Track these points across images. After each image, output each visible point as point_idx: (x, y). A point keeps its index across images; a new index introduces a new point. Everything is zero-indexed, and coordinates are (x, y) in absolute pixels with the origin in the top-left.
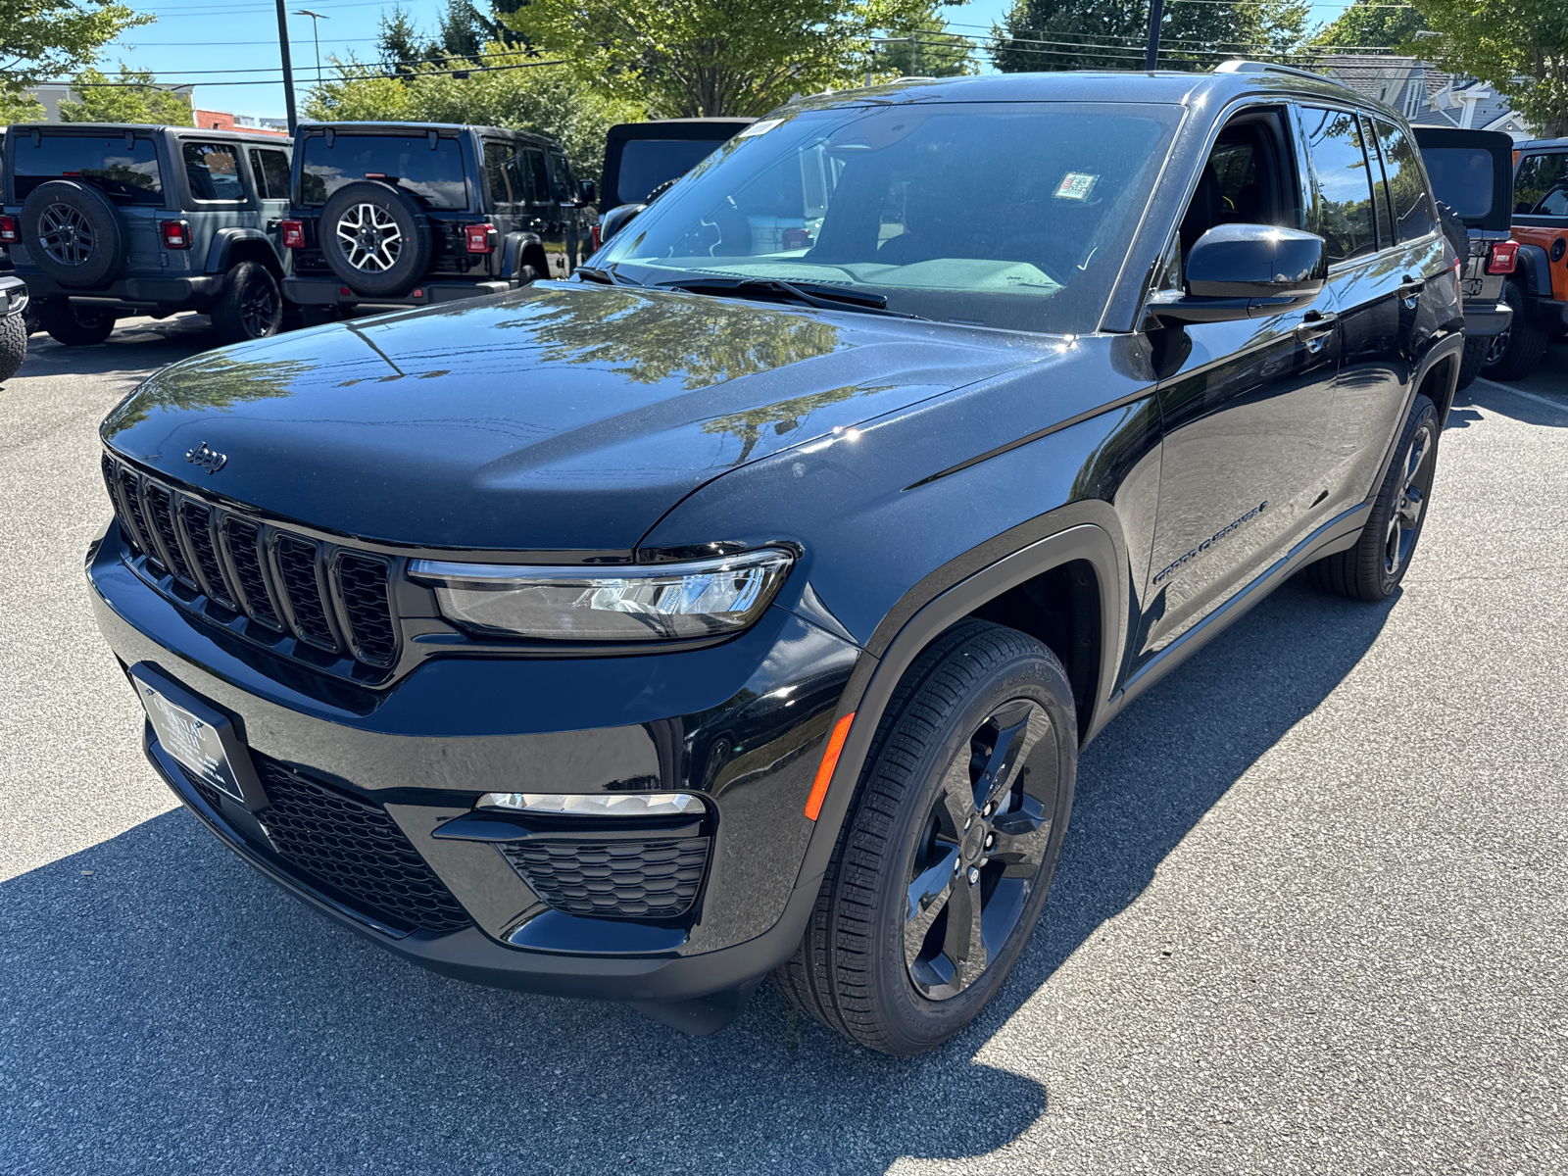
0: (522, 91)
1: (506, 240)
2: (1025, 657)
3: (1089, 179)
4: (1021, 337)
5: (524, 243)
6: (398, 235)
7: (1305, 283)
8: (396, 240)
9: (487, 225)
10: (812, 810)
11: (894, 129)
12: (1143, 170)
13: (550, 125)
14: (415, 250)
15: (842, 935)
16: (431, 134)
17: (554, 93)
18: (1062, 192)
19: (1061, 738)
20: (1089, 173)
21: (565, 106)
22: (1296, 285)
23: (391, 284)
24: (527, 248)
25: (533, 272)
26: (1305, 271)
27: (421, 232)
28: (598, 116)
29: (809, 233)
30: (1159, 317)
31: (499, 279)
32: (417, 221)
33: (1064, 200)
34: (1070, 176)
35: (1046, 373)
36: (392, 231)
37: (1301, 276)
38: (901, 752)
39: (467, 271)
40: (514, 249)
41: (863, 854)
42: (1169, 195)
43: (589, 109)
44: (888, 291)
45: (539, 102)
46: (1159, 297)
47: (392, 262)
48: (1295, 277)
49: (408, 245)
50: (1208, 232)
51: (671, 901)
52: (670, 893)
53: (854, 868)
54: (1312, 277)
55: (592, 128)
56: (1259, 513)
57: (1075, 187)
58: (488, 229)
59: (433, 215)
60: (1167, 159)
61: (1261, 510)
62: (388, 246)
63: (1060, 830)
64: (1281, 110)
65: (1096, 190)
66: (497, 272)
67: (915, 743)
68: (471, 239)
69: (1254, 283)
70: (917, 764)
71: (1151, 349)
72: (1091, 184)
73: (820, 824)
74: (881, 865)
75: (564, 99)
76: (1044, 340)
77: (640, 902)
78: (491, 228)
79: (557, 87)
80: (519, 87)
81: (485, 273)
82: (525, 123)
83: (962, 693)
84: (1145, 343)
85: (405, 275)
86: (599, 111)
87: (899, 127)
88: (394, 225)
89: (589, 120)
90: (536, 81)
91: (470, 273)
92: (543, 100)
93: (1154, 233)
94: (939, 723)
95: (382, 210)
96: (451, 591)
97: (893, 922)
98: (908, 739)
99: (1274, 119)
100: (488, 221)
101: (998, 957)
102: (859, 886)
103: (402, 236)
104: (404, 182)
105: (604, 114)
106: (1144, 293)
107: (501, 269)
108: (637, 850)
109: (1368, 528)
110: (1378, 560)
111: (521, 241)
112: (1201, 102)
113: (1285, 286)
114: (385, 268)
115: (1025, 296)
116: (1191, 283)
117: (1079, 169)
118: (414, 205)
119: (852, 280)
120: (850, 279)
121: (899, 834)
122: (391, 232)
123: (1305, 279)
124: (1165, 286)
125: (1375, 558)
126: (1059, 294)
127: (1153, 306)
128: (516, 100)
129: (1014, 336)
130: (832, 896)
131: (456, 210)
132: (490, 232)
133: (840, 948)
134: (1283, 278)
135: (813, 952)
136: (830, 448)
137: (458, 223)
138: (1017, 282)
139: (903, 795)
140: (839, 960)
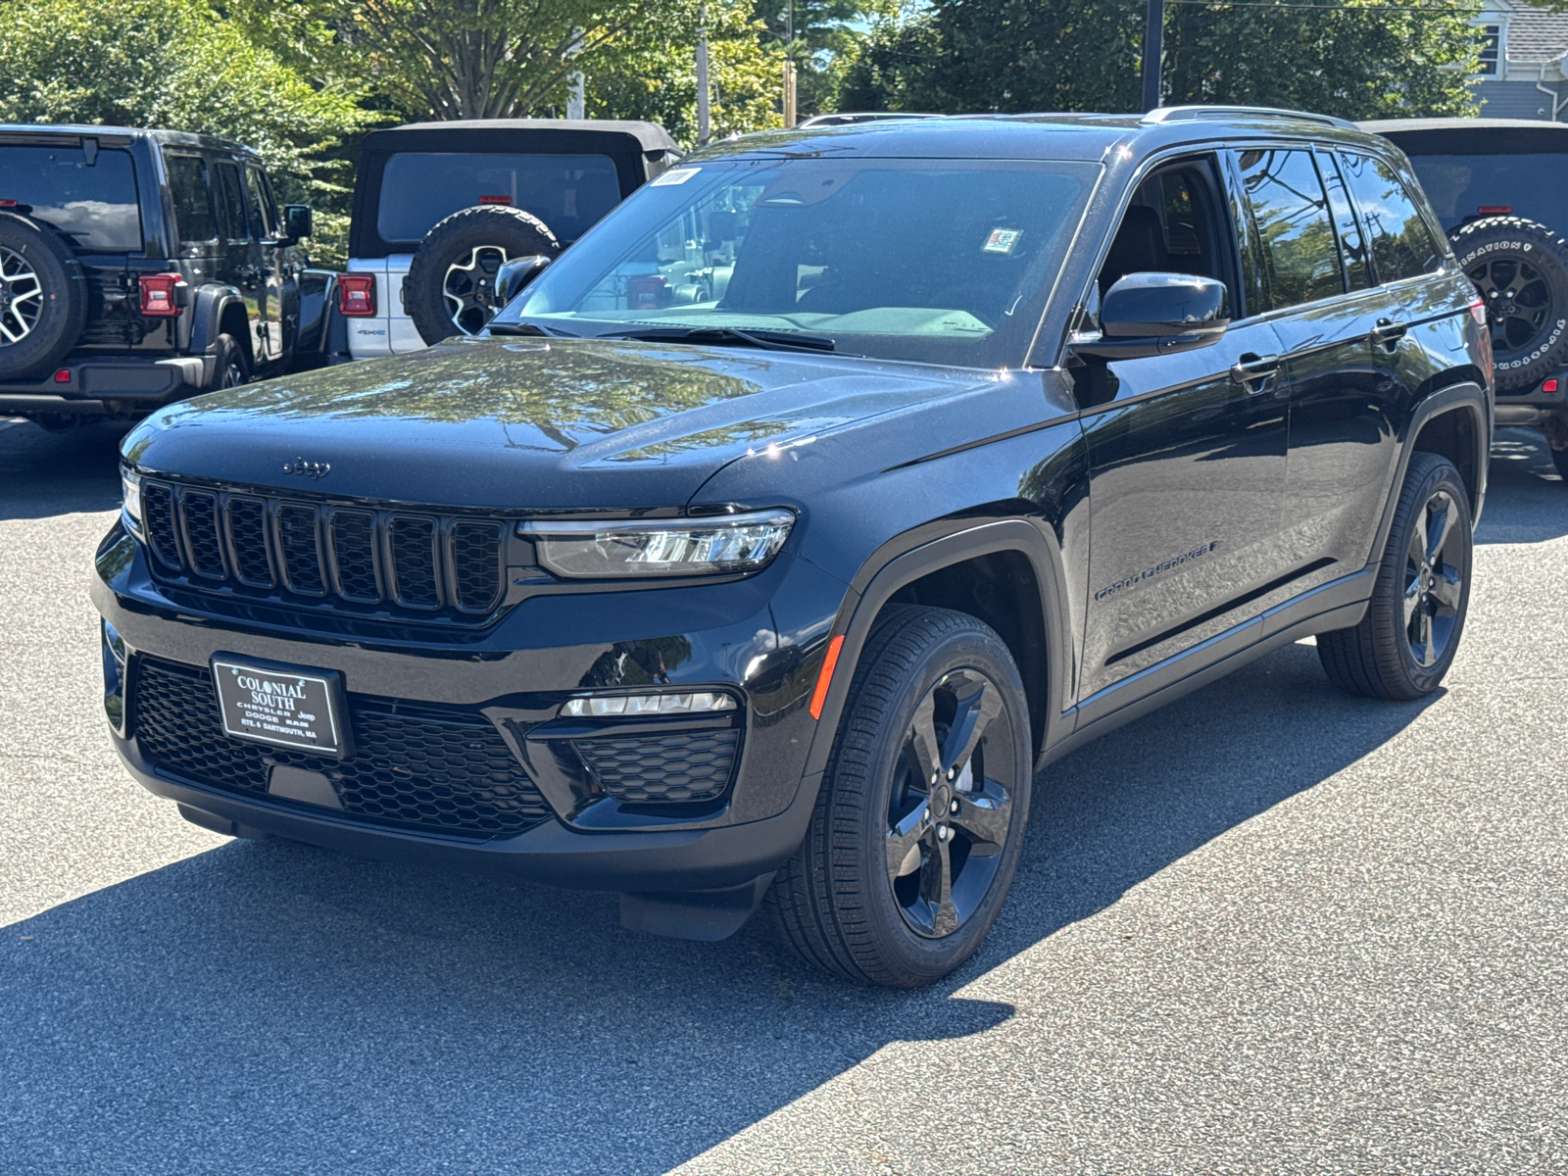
0: (72, 36)
1: (197, 296)
2: (975, 631)
3: (1014, 234)
4: (957, 370)
5: (223, 301)
6: (38, 290)
7: (1211, 323)
8: (35, 298)
9: (173, 275)
10: (815, 709)
11: (824, 184)
12: (1063, 225)
13: (127, 92)
14: (65, 311)
15: (837, 835)
16: (87, 143)
17: (133, 38)
18: (989, 247)
19: (1014, 723)
20: (1013, 228)
21: (153, 61)
22: (1203, 325)
23: (22, 363)
24: (228, 308)
25: (232, 344)
26: (1211, 312)
27: (73, 285)
28: (216, 79)
29: (665, 281)
30: (1080, 354)
31: (187, 354)
32: (68, 271)
33: (991, 254)
34: (997, 231)
35: (980, 398)
36: (28, 285)
37: (1207, 317)
38: (878, 688)
39: (140, 342)
40: (210, 309)
41: (852, 765)
42: (1087, 247)
43: (196, 65)
44: (834, 336)
45: (107, 54)
46: (1078, 337)
47: (26, 330)
48: (1202, 317)
49: (53, 305)
50: (1124, 278)
51: (709, 785)
52: (707, 778)
53: (845, 777)
54: (1218, 317)
55: (205, 99)
56: (1209, 552)
57: (1001, 241)
58: (174, 281)
59: (87, 261)
60: (1085, 215)
61: (1211, 549)
62: (21, 306)
63: (1020, 817)
64: (1211, 158)
65: (1020, 245)
66: (184, 344)
67: (889, 680)
68: (148, 296)
69: (1169, 324)
70: (890, 696)
71: (1073, 382)
72: (1015, 239)
73: (821, 722)
74: (867, 773)
75: (151, 49)
76: (977, 373)
77: (683, 788)
78: (178, 279)
79: (138, 28)
80: (69, 29)
81: (166, 346)
82: (81, 90)
83: (924, 646)
84: (1068, 378)
85: (46, 351)
86: (215, 70)
87: (829, 183)
88: (32, 275)
89: (198, 85)
90: (100, 19)
91: (145, 345)
92: (114, 51)
93: (1074, 284)
94: (907, 666)
95: (13, 254)
96: (546, 543)
97: (877, 825)
98: (883, 678)
99: (1204, 167)
100: (173, 269)
101: (968, 921)
102: (850, 791)
103: (44, 292)
104: (39, 213)
105: (226, 75)
106: (1065, 334)
107: (190, 339)
108: (684, 739)
109: (1376, 600)
110: (1397, 642)
111: (218, 299)
112: (1124, 153)
113: (1194, 326)
114: (14, 339)
115: (959, 338)
116: (1106, 324)
117: (1004, 225)
118: (61, 243)
119: (795, 327)
120: (793, 327)
121: (880, 749)
122: (26, 286)
123: (1211, 319)
124: (1087, 327)
125: (1393, 640)
126: (989, 337)
127: (1074, 346)
128: (64, 47)
129: (951, 370)
130: (827, 805)
131: (125, 253)
132: (178, 285)
133: (835, 848)
134: (1192, 319)
135: (813, 857)
136: (815, 443)
137: (127, 272)
138: (952, 326)
139: (882, 718)
140: (836, 857)
